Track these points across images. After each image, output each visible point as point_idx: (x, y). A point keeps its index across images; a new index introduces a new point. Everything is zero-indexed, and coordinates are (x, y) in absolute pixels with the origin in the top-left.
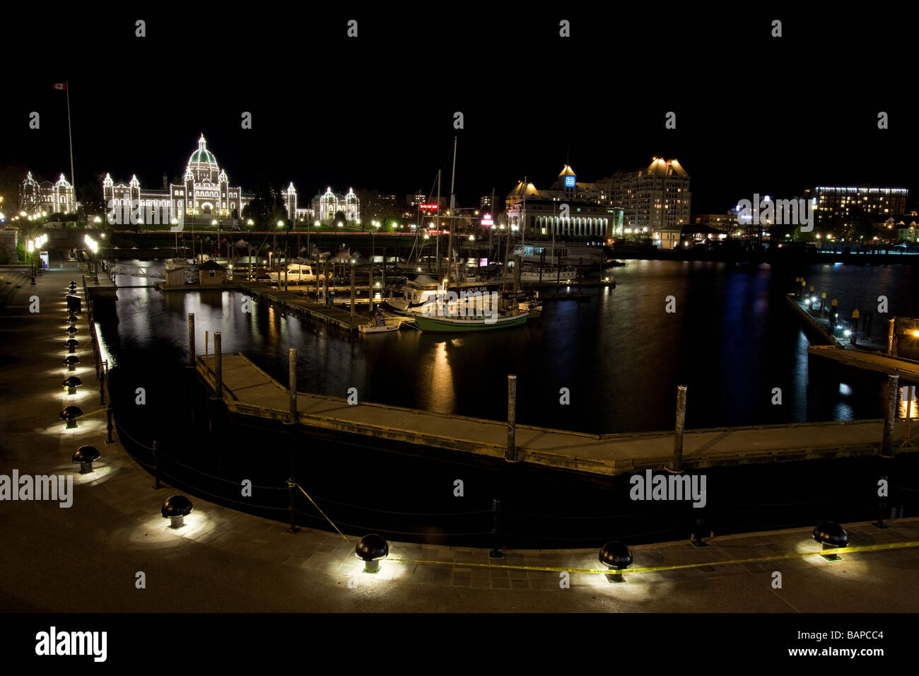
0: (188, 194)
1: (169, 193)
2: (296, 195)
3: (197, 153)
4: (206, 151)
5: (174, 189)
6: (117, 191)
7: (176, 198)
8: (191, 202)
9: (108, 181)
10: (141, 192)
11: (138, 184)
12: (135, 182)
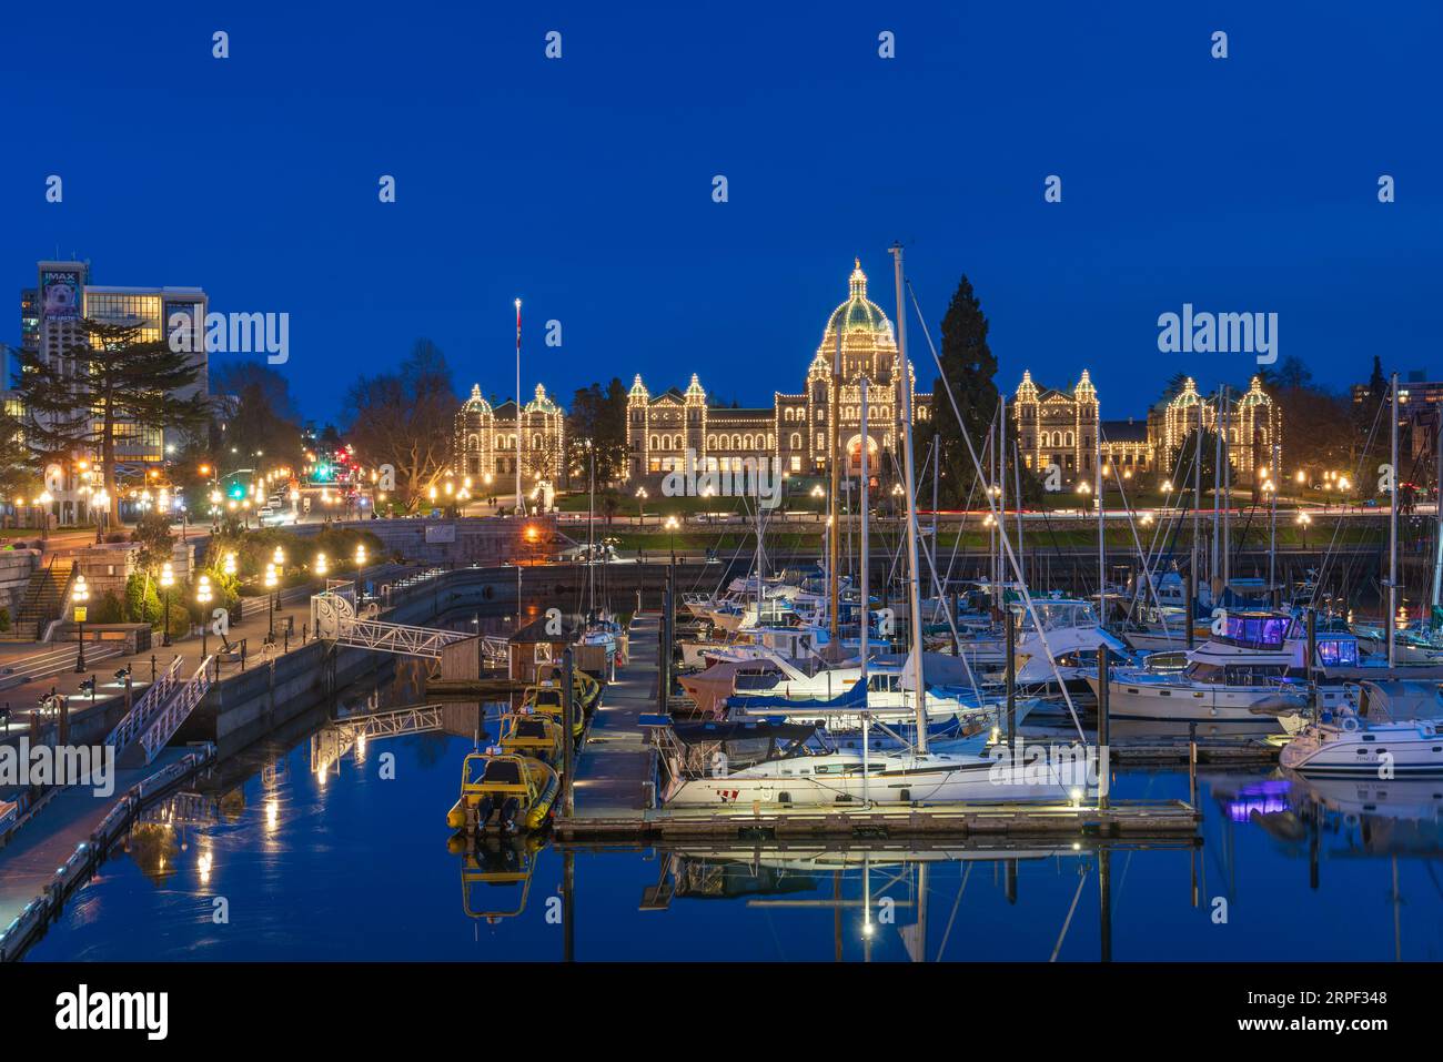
0: (815, 414)
1: (771, 414)
2: (1097, 403)
3: (845, 309)
4: (866, 303)
5: (784, 403)
6: (655, 416)
7: (788, 426)
8: (821, 436)
9: (638, 393)
10: (710, 415)
11: (703, 395)
12: (695, 392)
